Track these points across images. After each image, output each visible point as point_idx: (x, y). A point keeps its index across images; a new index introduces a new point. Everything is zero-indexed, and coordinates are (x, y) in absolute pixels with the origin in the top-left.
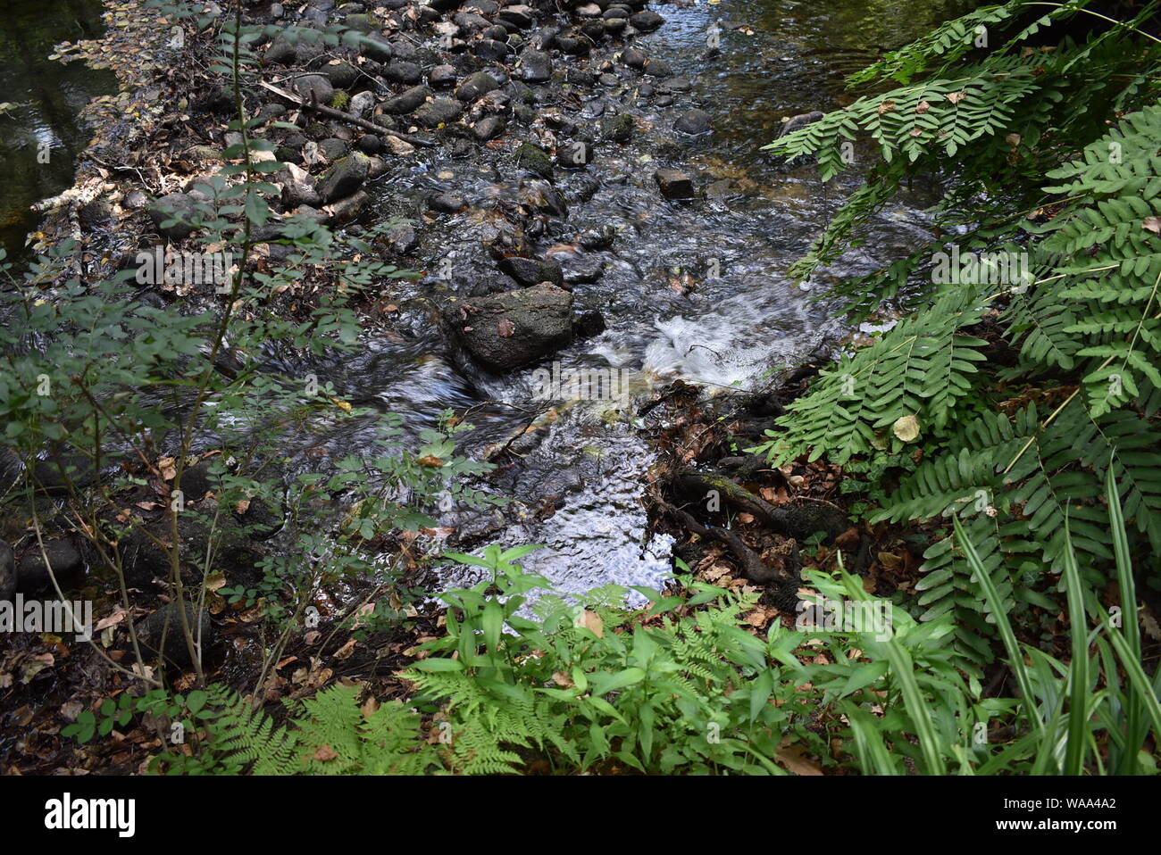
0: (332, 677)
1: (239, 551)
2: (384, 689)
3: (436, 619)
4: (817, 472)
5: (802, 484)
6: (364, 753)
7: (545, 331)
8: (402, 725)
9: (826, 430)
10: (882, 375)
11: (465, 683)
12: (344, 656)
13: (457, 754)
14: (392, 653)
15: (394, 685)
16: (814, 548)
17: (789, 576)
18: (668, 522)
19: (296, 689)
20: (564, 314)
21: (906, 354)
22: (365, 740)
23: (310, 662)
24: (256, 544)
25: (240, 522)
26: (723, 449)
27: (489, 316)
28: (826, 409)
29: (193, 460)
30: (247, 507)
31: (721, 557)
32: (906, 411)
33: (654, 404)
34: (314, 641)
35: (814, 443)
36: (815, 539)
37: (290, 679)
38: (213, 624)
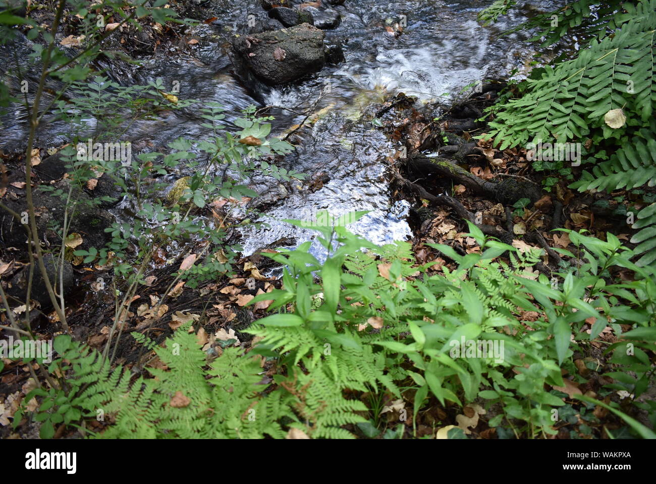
0: (169, 311)
1: (91, 217)
2: (209, 319)
3: (243, 265)
4: (512, 156)
5: (501, 164)
6: (215, 398)
7: (308, 57)
8: (246, 371)
9: (545, 121)
10: (592, 78)
11: (305, 335)
12: (175, 294)
13: (309, 406)
14: (211, 291)
15: (215, 316)
16: (521, 211)
17: (503, 230)
18: (404, 192)
19: (141, 321)
20: (320, 45)
21: (611, 62)
22: (214, 386)
23: (150, 299)
24: (104, 211)
25: (91, 196)
26: (437, 140)
27: (267, 45)
28: (545, 105)
29: (52, 151)
30: (95, 185)
31: (447, 217)
32: (614, 105)
33: (386, 110)
34: (153, 283)
35: (536, 131)
36: (522, 203)
37: (136, 313)
38: (75, 272)
